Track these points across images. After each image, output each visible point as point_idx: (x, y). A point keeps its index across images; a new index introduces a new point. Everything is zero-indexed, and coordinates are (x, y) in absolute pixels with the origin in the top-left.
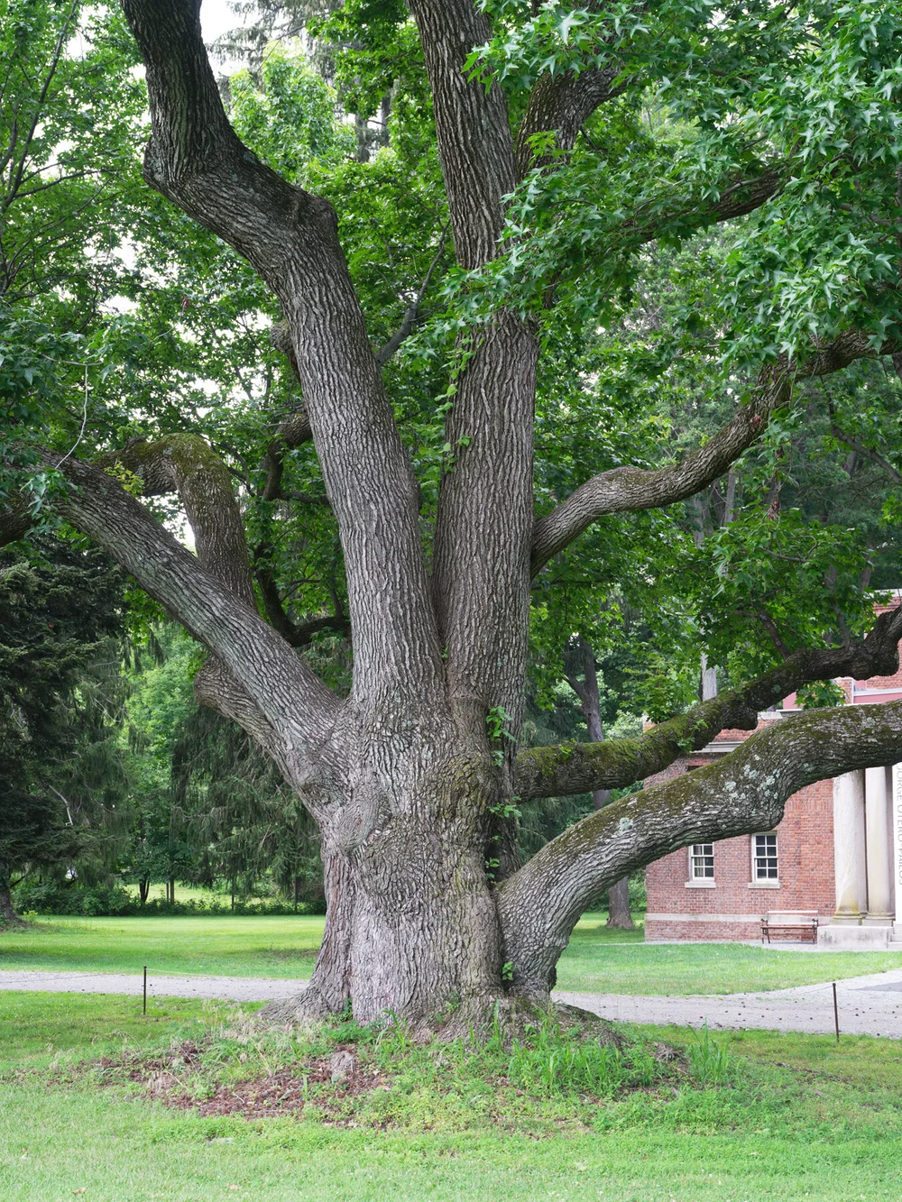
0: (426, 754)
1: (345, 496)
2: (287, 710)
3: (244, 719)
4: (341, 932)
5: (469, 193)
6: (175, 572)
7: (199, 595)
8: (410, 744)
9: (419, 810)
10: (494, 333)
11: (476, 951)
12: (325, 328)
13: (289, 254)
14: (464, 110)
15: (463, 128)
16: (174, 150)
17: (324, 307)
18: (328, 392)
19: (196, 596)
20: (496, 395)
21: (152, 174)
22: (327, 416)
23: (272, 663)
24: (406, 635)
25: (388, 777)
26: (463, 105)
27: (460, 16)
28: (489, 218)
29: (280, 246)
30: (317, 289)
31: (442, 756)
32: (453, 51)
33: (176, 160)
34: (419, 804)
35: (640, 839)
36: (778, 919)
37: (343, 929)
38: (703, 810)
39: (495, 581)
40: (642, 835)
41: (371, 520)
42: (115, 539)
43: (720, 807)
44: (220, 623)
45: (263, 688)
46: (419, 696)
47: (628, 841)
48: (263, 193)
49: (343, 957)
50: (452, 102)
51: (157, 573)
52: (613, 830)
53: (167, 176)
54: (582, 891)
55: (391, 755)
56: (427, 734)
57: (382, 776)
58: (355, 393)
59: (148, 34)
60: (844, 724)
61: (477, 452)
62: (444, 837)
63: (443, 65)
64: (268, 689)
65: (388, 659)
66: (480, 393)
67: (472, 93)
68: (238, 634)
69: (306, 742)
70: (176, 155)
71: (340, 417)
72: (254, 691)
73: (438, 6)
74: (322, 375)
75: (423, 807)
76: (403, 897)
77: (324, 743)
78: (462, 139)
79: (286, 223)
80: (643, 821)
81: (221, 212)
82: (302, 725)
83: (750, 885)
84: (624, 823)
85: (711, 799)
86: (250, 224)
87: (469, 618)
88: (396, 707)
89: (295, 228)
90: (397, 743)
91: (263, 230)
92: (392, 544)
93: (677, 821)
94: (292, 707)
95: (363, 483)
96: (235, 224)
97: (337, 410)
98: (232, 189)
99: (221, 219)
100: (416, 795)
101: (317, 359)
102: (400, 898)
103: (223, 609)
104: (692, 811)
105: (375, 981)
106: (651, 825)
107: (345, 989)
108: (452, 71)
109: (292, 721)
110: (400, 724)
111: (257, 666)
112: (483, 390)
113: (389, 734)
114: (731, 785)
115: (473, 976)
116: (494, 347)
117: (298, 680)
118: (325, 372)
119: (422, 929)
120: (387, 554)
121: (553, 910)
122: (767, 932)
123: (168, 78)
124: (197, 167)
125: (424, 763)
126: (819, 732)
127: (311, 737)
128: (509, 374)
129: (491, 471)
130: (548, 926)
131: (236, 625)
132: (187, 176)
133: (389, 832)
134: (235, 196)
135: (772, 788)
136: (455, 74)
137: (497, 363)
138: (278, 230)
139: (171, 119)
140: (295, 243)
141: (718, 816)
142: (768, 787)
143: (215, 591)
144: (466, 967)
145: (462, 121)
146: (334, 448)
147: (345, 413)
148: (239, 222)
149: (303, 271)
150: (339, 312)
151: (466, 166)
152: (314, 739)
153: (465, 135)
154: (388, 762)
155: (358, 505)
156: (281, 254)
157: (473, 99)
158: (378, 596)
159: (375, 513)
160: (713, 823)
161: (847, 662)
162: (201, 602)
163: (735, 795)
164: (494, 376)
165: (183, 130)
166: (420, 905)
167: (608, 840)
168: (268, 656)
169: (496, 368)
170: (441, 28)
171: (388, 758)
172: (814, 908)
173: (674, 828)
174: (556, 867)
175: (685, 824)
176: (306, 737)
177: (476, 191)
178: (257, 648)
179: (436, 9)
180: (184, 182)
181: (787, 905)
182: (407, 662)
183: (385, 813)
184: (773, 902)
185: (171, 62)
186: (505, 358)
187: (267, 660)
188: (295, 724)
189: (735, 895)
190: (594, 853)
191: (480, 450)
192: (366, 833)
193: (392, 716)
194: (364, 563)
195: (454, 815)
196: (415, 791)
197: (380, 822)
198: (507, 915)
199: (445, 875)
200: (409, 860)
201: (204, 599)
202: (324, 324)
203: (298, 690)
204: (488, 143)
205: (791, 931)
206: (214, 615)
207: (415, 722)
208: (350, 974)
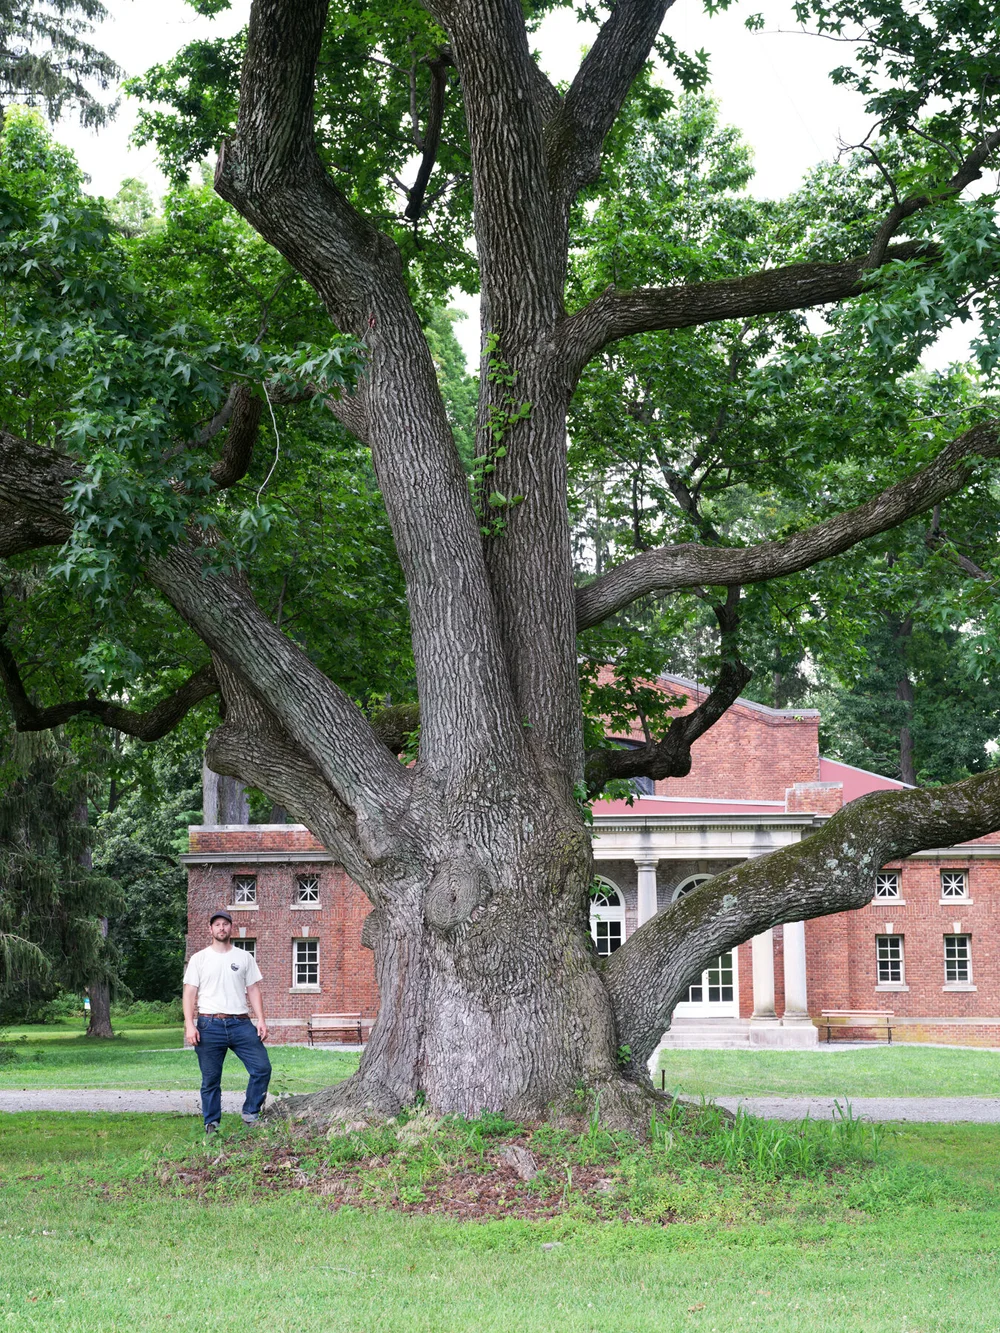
0: (529, 827)
1: (429, 550)
2: (361, 776)
3: (276, 788)
4: (412, 1019)
5: (515, 253)
6: (243, 619)
7: (268, 646)
8: (508, 815)
9: (526, 884)
10: (538, 399)
11: (598, 1033)
12: (405, 370)
13: (371, 288)
14: (516, 169)
15: (514, 186)
16: (268, 158)
17: (403, 348)
18: (409, 438)
19: (265, 648)
20: (544, 462)
21: (232, 180)
22: (408, 464)
23: (344, 725)
24: (496, 701)
25: (486, 850)
26: (515, 163)
27: (518, 73)
28: (534, 282)
29: (362, 278)
30: (397, 329)
31: (545, 829)
32: (510, 107)
33: (267, 169)
34: (525, 879)
35: (746, 917)
36: (321, 1022)
37: (415, 1015)
38: (808, 887)
39: (562, 650)
40: (747, 913)
41: (458, 577)
42: (179, 579)
43: (825, 885)
44: (288, 679)
45: (334, 751)
46: (513, 765)
47: (733, 918)
48: (345, 219)
49: (415, 1045)
50: (503, 158)
51: (225, 619)
52: (718, 908)
53: (250, 185)
54: (691, 969)
55: (489, 826)
56: (526, 805)
57: (478, 849)
58: (437, 442)
59: (286, 23)
60: (916, 805)
61: (529, 518)
62: (552, 913)
63: (497, 120)
64: (341, 753)
65: (480, 725)
66: (527, 458)
67: (525, 153)
68: (307, 691)
69: (383, 812)
70: (270, 161)
71: (423, 465)
72: (324, 755)
73: (497, 58)
74: (403, 419)
75: (530, 882)
76: (515, 978)
77: (403, 814)
78: (511, 197)
79: (366, 255)
80: (747, 898)
81: (305, 232)
82: (377, 793)
83: (291, 990)
84: (728, 901)
85: (814, 878)
86: (334, 250)
87: (544, 688)
88: (493, 776)
89: (376, 262)
90: (495, 814)
91: (346, 258)
92: (477, 603)
93: (781, 899)
94: (367, 773)
95: (449, 538)
96: (318, 248)
97: (420, 459)
98: (317, 210)
99: (303, 239)
100: (520, 869)
101: (397, 402)
102: (511, 979)
103: (291, 664)
104: (797, 888)
105: (466, 1070)
106: (755, 902)
107: (416, 1082)
108: (506, 127)
109: (366, 789)
110: (498, 794)
111: (328, 727)
112: (530, 456)
113: (488, 804)
114: (833, 863)
115: (596, 1060)
116: (538, 414)
117: (371, 744)
118: (406, 417)
119: (536, 1012)
120: (475, 614)
121: (665, 990)
122: (311, 1035)
123: (288, 75)
124: (289, 180)
125: (525, 835)
126: (898, 812)
127: (389, 807)
128: (553, 442)
129: (545, 538)
130: (659, 1006)
131: (305, 681)
132: (275, 188)
133: (495, 908)
134: (321, 218)
135: (869, 866)
136: (509, 131)
137: (542, 430)
138: (359, 261)
139: (276, 122)
140: (376, 277)
141: (823, 894)
142: (866, 865)
143: (283, 644)
144: (588, 1051)
145: (513, 180)
146: (417, 498)
147: (428, 461)
148: (322, 246)
149: (383, 308)
150: (418, 356)
151: (513, 225)
152: (392, 808)
153: (515, 194)
154: (486, 834)
155: (445, 560)
156: (362, 287)
157: (525, 158)
158: (466, 658)
159: (461, 570)
160: (818, 900)
161: (649, 762)
162: (270, 654)
163: (837, 872)
164: (539, 442)
165: (285, 137)
166: (533, 986)
167: (713, 918)
168: (340, 718)
169: (541, 434)
170: (498, 82)
171: (485, 830)
172: (355, 1011)
173: (779, 905)
174: (666, 945)
175: (789, 901)
176: (382, 806)
177: (522, 253)
178: (327, 708)
179: (494, 61)
180: (269, 195)
181: (327, 1009)
182: (499, 729)
183: (486, 888)
184: (314, 1006)
185: (296, 59)
186: (548, 426)
187: (338, 721)
188: (369, 792)
189: (276, 1000)
190: (702, 931)
191: (532, 516)
192: (469, 909)
193: (489, 786)
194: (449, 622)
195: (562, 891)
196: (518, 864)
197: (483, 898)
198: (618, 996)
199: (557, 955)
200: (522, 938)
201: (272, 651)
202: (404, 366)
203: (371, 755)
204: (536, 205)
205: (330, 1034)
206: (282, 669)
207: (513, 793)
208: (422, 1063)
